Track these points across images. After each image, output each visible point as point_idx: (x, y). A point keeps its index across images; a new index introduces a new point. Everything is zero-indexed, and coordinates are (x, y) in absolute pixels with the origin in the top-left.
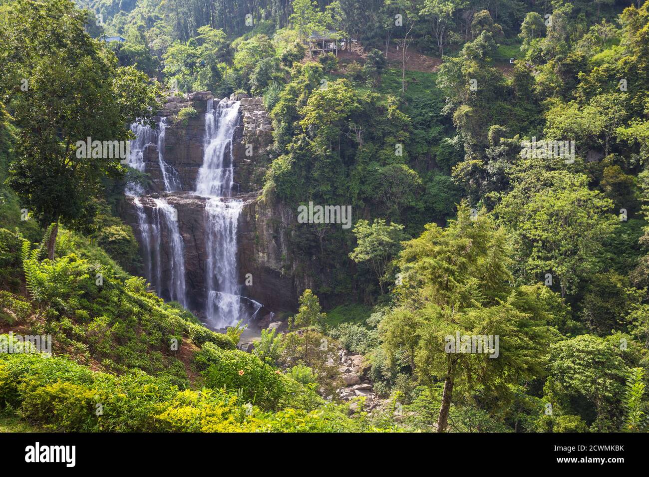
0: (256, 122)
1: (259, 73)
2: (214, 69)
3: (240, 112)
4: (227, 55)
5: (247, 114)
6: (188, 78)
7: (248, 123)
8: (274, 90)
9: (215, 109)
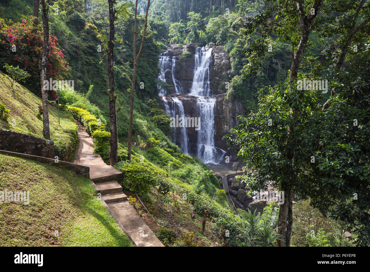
0: (221, 58)
1: (222, 34)
2: (196, 33)
3: (212, 54)
4: (202, 26)
5: (216, 55)
6: (180, 38)
7: (217, 59)
8: (230, 42)
9: (199, 52)
